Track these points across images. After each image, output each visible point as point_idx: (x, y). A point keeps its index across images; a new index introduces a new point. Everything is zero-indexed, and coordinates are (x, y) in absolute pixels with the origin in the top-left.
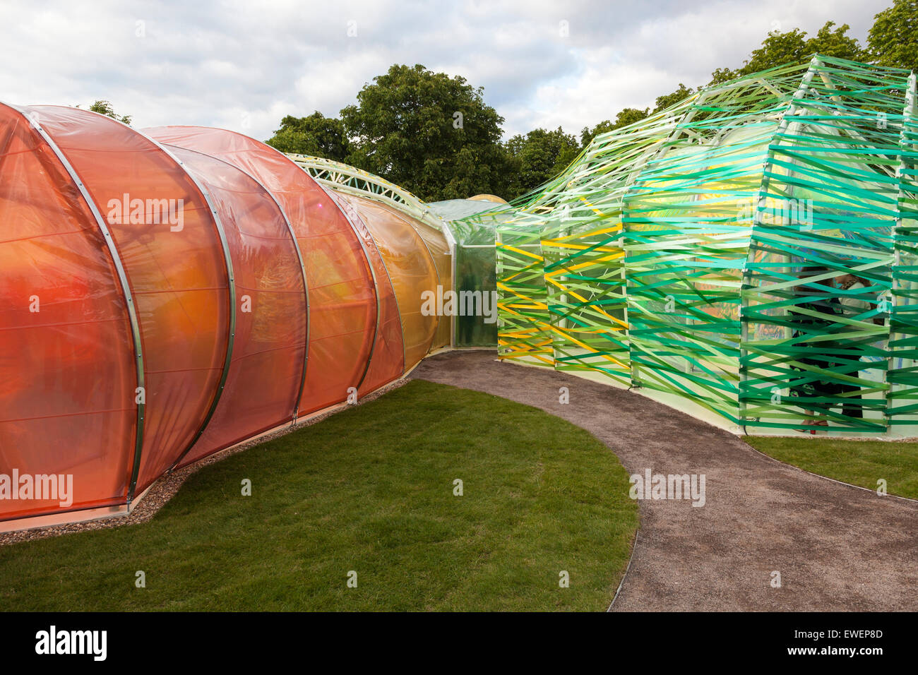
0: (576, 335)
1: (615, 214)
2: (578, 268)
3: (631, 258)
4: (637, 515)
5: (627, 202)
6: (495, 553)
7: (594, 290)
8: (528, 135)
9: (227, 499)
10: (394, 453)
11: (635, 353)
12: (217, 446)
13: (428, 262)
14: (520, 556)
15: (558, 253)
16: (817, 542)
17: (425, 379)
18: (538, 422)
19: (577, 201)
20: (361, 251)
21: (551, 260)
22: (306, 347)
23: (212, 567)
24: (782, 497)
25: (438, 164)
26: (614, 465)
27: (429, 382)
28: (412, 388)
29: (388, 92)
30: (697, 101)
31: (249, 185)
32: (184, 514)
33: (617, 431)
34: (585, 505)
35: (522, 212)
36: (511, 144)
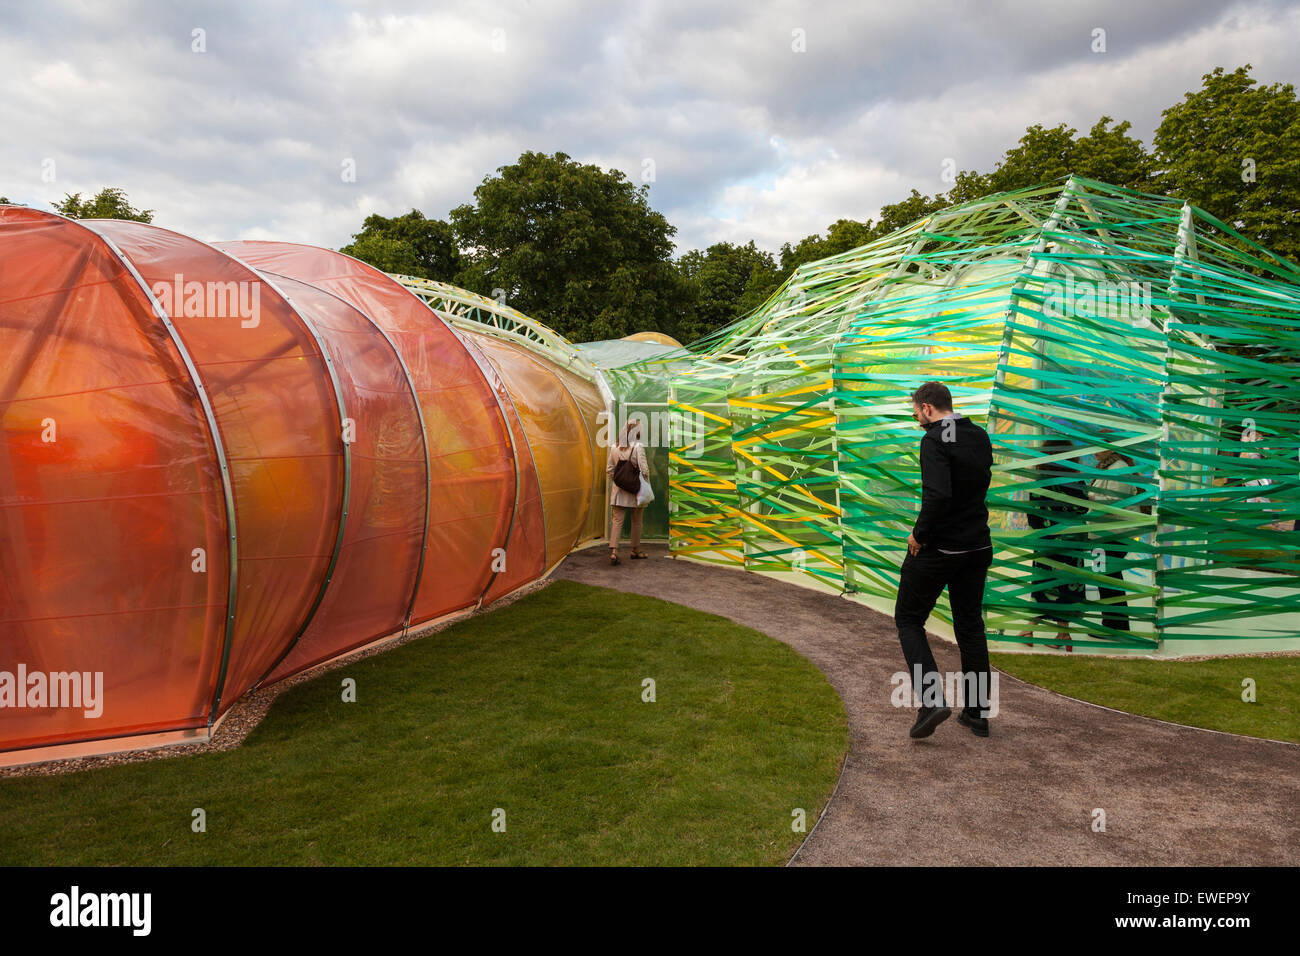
0: (773, 524)
1: (825, 368)
2: (775, 436)
3: (843, 423)
4: (847, 738)
5: (839, 353)
6: (678, 777)
7: (796, 465)
8: (708, 250)
9: (334, 722)
10: (543, 668)
11: (850, 548)
12: (309, 661)
13: (577, 422)
14: (708, 779)
15: (750, 416)
16: (1057, 767)
17: (573, 580)
18: (726, 633)
19: (776, 349)
20: (496, 409)
21: (741, 425)
22: (424, 533)
23: (334, 794)
24: (1022, 721)
25: (585, 287)
26: (821, 683)
27: (579, 584)
28: (555, 591)
29: (519, 188)
30: (928, 226)
31: (357, 322)
32: (282, 739)
33: (826, 646)
34: (783, 727)
35: (704, 359)
36: (685, 261)
